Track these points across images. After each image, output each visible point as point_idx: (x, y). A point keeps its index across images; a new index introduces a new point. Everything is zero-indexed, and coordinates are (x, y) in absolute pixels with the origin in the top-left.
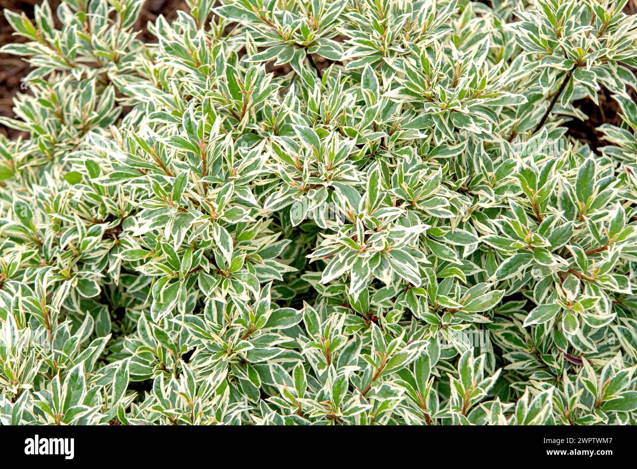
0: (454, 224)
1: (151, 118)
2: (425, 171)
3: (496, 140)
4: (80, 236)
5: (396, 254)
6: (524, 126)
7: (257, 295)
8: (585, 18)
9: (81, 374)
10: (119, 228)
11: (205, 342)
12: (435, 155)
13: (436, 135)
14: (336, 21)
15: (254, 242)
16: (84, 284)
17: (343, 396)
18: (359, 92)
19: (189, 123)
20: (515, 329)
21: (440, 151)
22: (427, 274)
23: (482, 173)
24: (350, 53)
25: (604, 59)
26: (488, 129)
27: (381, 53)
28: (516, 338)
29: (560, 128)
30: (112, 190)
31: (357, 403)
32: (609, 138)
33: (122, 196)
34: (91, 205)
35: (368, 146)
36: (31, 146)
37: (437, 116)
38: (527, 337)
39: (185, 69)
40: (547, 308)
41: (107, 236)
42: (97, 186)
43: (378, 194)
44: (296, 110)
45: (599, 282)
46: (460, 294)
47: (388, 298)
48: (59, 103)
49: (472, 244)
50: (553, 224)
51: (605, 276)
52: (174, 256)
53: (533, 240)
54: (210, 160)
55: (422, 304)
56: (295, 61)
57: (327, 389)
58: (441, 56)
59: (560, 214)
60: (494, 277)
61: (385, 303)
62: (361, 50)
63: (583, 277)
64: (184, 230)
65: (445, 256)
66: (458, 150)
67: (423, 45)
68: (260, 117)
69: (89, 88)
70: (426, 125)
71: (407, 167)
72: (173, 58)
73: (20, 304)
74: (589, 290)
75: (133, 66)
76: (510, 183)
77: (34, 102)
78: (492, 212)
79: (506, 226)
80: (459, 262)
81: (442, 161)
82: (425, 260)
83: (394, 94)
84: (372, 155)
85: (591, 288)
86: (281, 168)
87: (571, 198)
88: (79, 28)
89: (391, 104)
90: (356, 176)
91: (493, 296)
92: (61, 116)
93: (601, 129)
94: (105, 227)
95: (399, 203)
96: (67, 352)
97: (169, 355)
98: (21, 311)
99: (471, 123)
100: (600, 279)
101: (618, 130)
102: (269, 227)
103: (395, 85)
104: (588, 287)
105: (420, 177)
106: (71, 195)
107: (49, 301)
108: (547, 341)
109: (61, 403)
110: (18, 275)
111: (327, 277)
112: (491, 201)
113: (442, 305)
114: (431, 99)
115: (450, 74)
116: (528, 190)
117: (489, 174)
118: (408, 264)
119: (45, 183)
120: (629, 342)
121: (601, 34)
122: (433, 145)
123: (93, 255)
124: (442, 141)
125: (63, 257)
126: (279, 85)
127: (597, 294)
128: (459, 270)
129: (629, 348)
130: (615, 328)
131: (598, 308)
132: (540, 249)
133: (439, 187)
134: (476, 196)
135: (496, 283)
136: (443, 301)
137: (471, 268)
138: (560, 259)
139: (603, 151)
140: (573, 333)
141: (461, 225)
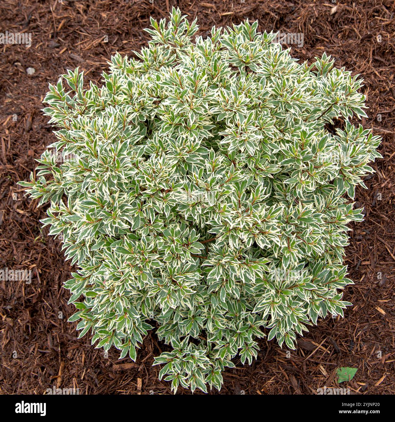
0: (274, 141)
1: (185, 68)
2: (270, 119)
3: (298, 118)
4: (145, 99)
5: (249, 143)
7: (197, 139)
8: (344, 88)
9: (128, 143)
10: (160, 102)
11: (174, 149)
12: (276, 115)
13: (279, 108)
14: (259, 58)
15: (203, 122)
16: (141, 116)
17: (213, 184)
18: (258, 85)
19: (195, 73)
20: (282, 185)
21: (278, 115)
23: (290, 127)
24: (260, 71)
25: (345, 105)
27: (270, 74)
28: (281, 187)
29: (323, 123)
30: (162, 88)
31: (217, 188)
32: (338, 133)
33: (164, 91)
34: (153, 91)
35: (254, 103)
36: (142, 65)
37: (281, 102)
38: (285, 188)
39: (202, 56)
40: (293, 180)
41: (155, 103)
42: (157, 85)
43: (251, 121)
44: (234, 83)
46: (266, 165)
48: (157, 53)
49: (277, 150)
50: (306, 153)
51: (317, 175)
52: (173, 116)
53: (298, 155)
54: (198, 89)
55: (253, 164)
56: (240, 67)
57: (209, 180)
58: (291, 82)
59: (310, 150)
60: (280, 163)
62: (264, 71)
63: (310, 174)
64: (180, 109)
65: (266, 151)
66: (284, 116)
67: (285, 77)
68: (221, 81)
69: (168, 52)
70: (277, 104)
71: (264, 115)
72: (199, 51)
73: (118, 114)
74: (310, 179)
75: (186, 49)
76: (298, 134)
77: (148, 50)
78: (288, 142)
79: (290, 148)
80: (270, 154)
81: (277, 118)
82: (258, 149)
83: (270, 90)
84: (254, 107)
86: (221, 99)
87: (316, 146)
88: (173, 31)
89: (267, 93)
90: (245, 112)
91: (277, 169)
92: (155, 58)
93: (337, 129)
94: (155, 99)
95: (257, 126)
96: (127, 136)
97: (161, 150)
98: (117, 117)
99: (292, 109)
100: (315, 176)
102: (210, 119)
103: (271, 87)
105: (267, 120)
106: (148, 85)
107: (128, 117)
108: (291, 192)
109: (118, 150)
110: (121, 105)
111: (223, 142)
112: (289, 138)
113: (259, 167)
114: (281, 96)
115: (292, 90)
116: (303, 138)
117: (292, 129)
118: (252, 148)
119: (141, 79)
120: (318, 202)
121: (347, 96)
122: (276, 111)
123: (148, 108)
124: (280, 111)
125: (137, 105)
126: (231, 73)
127: (312, 181)
128: (269, 157)
129: (317, 204)
130: (315, 196)
131: (310, 185)
132: (299, 159)
133: (273, 126)
134: (285, 135)
135: (280, 166)
136: (260, 165)
137: (274, 158)
138: (304, 165)
139: (334, 136)
140: (298, 190)
141: (276, 142)
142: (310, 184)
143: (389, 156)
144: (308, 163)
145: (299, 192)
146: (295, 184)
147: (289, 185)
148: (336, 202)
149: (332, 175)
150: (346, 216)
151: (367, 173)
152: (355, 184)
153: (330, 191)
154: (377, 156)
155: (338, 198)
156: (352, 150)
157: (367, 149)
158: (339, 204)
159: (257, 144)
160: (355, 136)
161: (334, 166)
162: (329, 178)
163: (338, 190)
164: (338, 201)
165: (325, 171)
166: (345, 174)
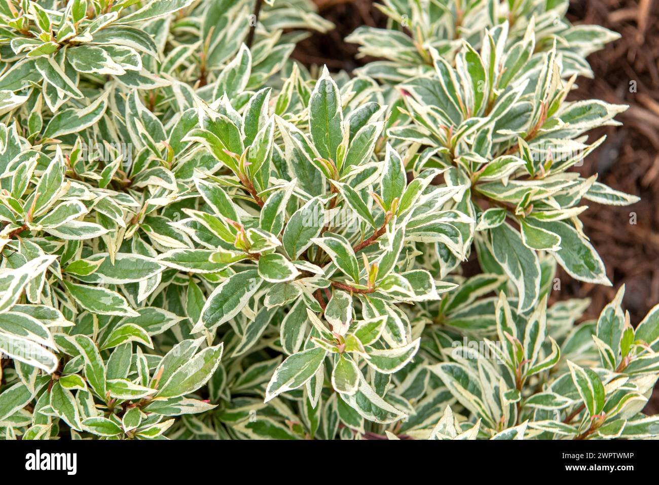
0: (113, 246)
2: (34, 162)
6: (219, 56)
12: (55, 131)
13: (48, 94)
21: (62, 123)
22: (79, 347)
23: (147, 147)
26: (135, 63)
28: (272, 426)
29: (280, 47)
37: (42, 61)
38: (293, 419)
40: (302, 359)
45: (382, 291)
46: (147, 371)
47: (19, 408)
49: (151, 275)
50: (282, 208)
51: (389, 277)
53: (252, 243)
55: (83, 403)
59: (291, 187)
60: (200, 326)
61: (15, 418)
63: (356, 291)
65: (107, 308)
66: (94, 113)
70: (26, 80)
71: (2, 161)
74: (370, 309)
76: (198, 154)
79: (201, 230)
80: (133, 313)
81: (68, 140)
82: (62, 321)
85: (371, 305)
87: (307, 155)
91: (205, 359)
99: (105, 60)
100: (382, 284)
101: (384, 35)
104: (368, 306)
105: (28, 174)
108: (329, 419)
112: (171, 192)
113: (119, 397)
114: (26, 33)
116: (228, 157)
117: (160, 146)
118: (31, 335)
120: (465, 387)
122: (47, 114)
124: (59, 103)
127: (383, 312)
128: (137, 326)
129: (467, 398)
130: (437, 369)
131: (388, 337)
132: (269, 257)
133: (65, 185)
134: (145, 190)
135: (211, 336)
136: (122, 389)
137: (162, 320)
138: (308, 266)
139: (362, 73)
140: (351, 391)
141: (126, 246)
142: (383, 332)
143: (634, 23)
144: (319, 250)
145: (360, 396)
146: (320, 372)
147: (299, 393)
148: (541, 338)
149: (453, 236)
150: (622, 370)
151: (593, 134)
152: (573, 213)
153: (490, 309)
154: (588, 47)
155: (540, 316)
156: (467, 82)
157: (531, 37)
158: (560, 341)
159: (48, 306)
160: (446, 21)
161: (438, 190)
162: (449, 256)
163: (520, 284)
164: (548, 332)
165: (413, 238)
166: (501, 197)
